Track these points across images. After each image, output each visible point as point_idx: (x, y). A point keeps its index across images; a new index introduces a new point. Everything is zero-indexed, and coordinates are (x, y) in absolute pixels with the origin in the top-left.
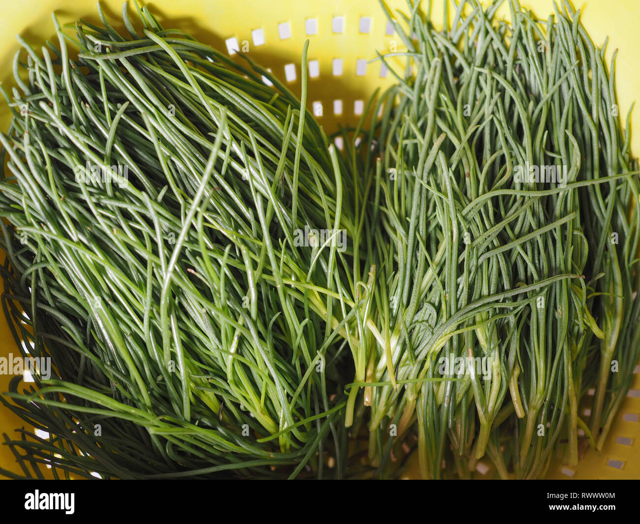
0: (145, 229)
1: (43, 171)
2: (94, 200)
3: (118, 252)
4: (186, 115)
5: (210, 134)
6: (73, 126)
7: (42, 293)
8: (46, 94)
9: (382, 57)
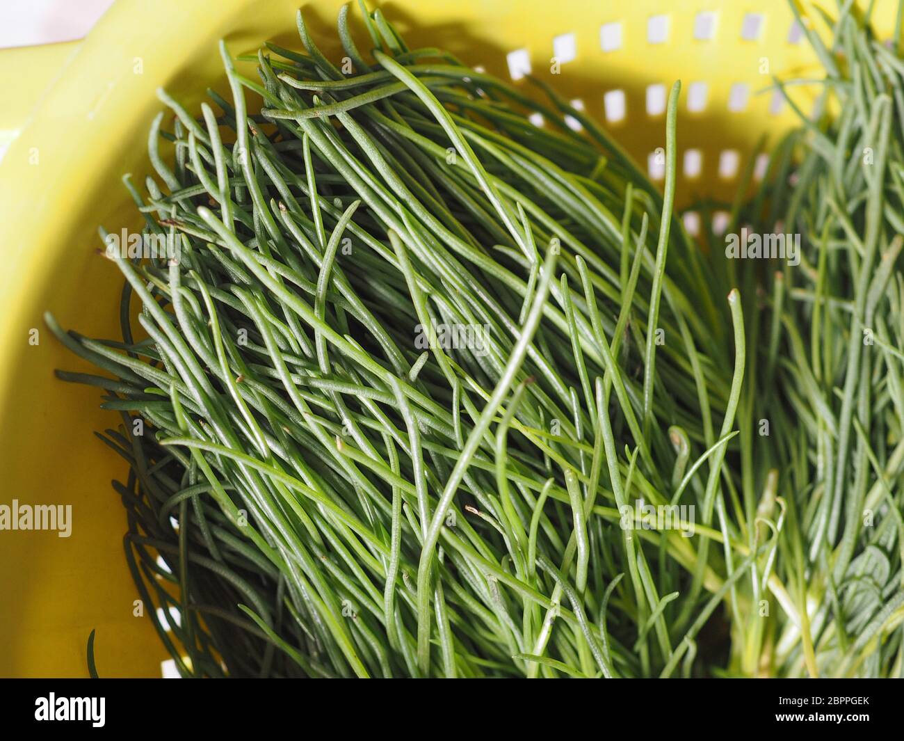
0: (386, 429)
1: (202, 328)
2: (297, 380)
3: (338, 471)
4: (452, 210)
5: (498, 247)
6: (255, 243)
7: (198, 535)
8: (207, 186)
9: (780, 85)
